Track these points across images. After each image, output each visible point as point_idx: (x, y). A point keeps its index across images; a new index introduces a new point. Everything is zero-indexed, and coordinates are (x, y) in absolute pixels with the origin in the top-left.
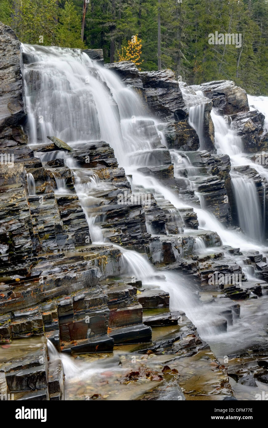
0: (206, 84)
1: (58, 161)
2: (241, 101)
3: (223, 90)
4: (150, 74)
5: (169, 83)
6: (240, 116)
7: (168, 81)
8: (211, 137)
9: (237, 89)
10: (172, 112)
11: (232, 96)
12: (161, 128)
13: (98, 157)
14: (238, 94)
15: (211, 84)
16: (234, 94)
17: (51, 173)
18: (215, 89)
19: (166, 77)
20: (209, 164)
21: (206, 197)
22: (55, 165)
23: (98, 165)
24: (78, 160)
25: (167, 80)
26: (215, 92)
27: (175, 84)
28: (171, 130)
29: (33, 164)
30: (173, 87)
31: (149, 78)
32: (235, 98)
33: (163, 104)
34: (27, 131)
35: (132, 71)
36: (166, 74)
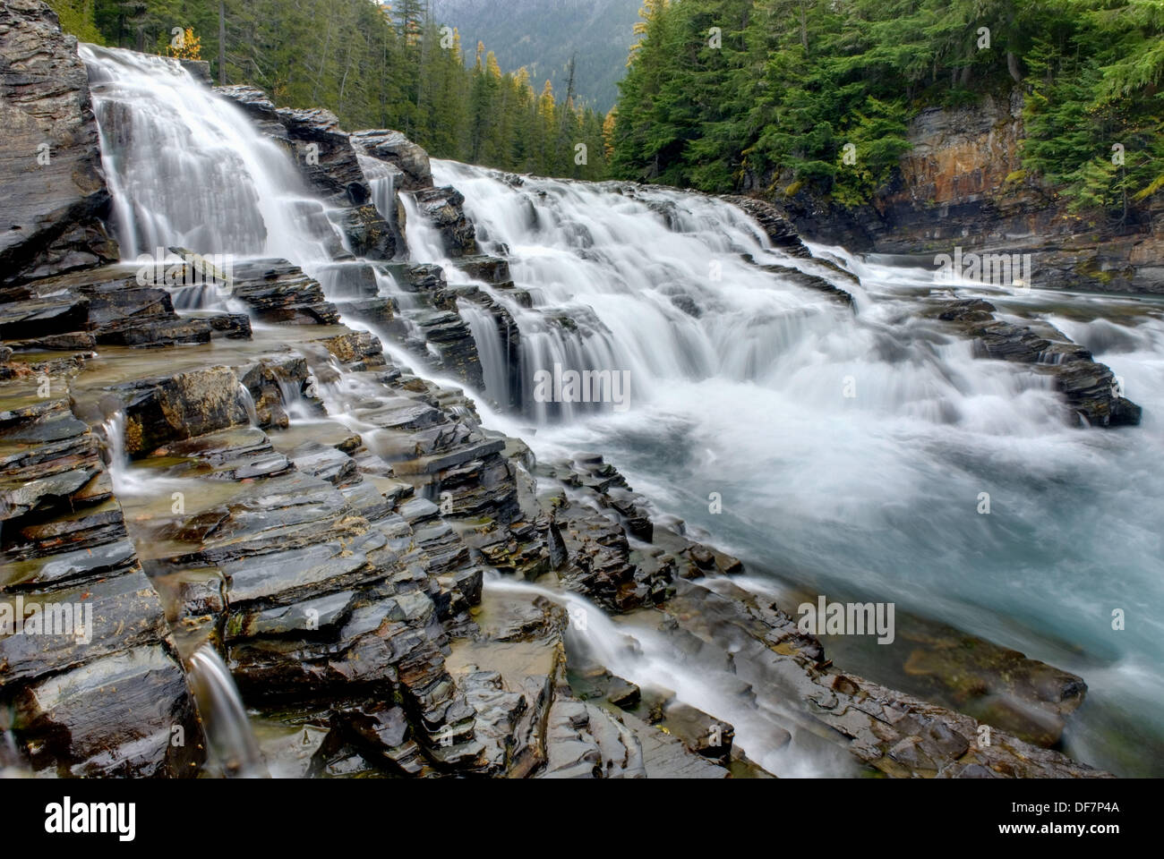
0: (361, 133)
1: (237, 321)
2: (422, 168)
3: (393, 147)
4: (298, 114)
5: (333, 134)
6: (429, 194)
7: (331, 132)
8: (402, 232)
9: (416, 148)
10: (343, 187)
11: (408, 159)
12: (335, 218)
13: (292, 298)
14: (417, 157)
15: (369, 135)
16: (411, 156)
17: (268, 370)
18: (382, 145)
19: (325, 122)
20: (427, 287)
21: (444, 352)
22: (230, 328)
23: (297, 315)
24: (253, 306)
25: (328, 129)
26: (381, 149)
27: (343, 137)
28: (355, 223)
29: (192, 333)
30: (340, 143)
31: (295, 122)
32: (413, 161)
33: (326, 171)
34: (113, 231)
35: (262, 106)
36: (324, 118)
